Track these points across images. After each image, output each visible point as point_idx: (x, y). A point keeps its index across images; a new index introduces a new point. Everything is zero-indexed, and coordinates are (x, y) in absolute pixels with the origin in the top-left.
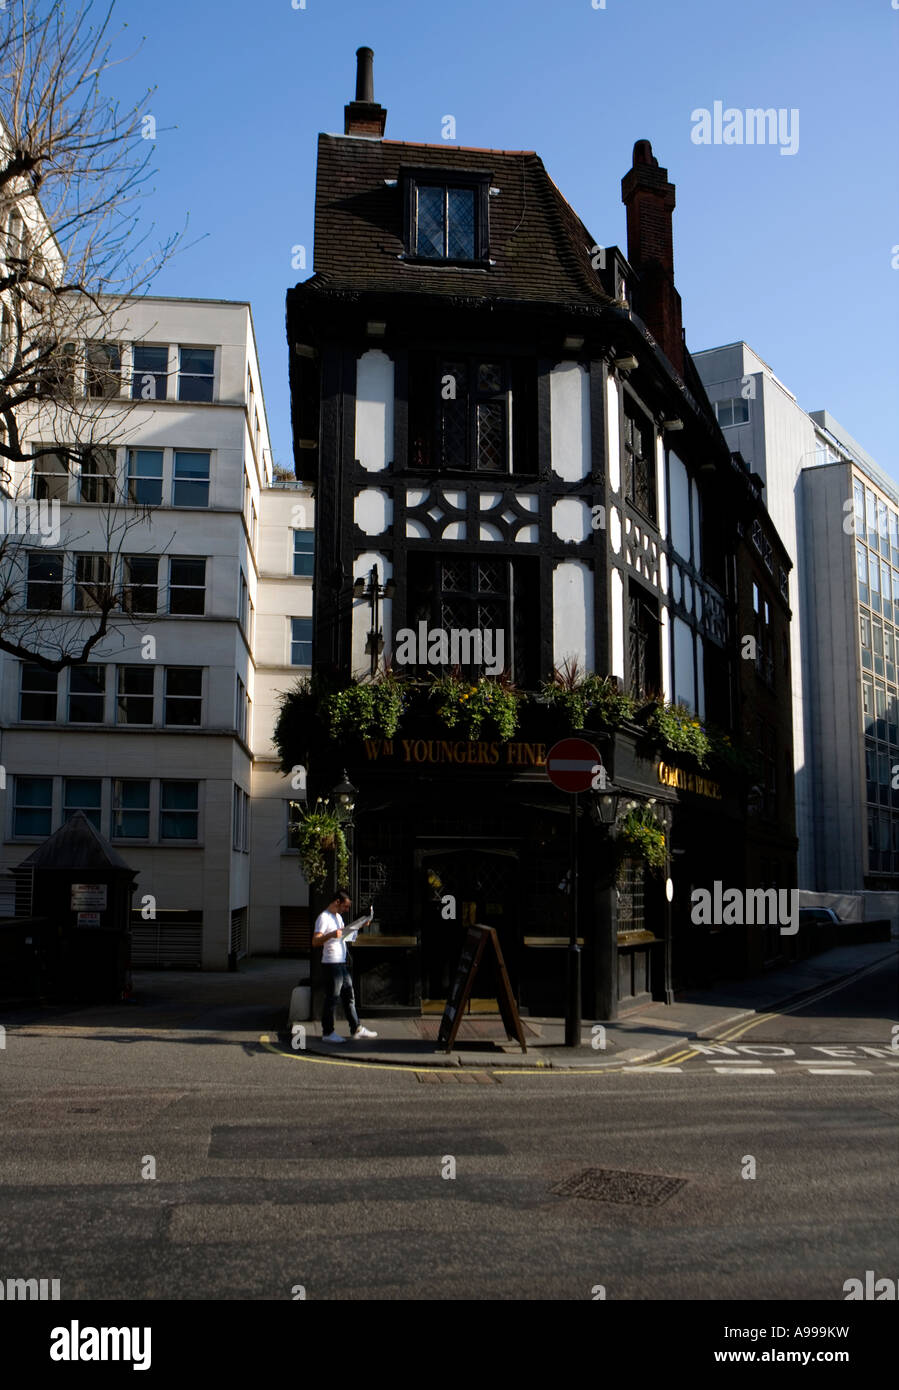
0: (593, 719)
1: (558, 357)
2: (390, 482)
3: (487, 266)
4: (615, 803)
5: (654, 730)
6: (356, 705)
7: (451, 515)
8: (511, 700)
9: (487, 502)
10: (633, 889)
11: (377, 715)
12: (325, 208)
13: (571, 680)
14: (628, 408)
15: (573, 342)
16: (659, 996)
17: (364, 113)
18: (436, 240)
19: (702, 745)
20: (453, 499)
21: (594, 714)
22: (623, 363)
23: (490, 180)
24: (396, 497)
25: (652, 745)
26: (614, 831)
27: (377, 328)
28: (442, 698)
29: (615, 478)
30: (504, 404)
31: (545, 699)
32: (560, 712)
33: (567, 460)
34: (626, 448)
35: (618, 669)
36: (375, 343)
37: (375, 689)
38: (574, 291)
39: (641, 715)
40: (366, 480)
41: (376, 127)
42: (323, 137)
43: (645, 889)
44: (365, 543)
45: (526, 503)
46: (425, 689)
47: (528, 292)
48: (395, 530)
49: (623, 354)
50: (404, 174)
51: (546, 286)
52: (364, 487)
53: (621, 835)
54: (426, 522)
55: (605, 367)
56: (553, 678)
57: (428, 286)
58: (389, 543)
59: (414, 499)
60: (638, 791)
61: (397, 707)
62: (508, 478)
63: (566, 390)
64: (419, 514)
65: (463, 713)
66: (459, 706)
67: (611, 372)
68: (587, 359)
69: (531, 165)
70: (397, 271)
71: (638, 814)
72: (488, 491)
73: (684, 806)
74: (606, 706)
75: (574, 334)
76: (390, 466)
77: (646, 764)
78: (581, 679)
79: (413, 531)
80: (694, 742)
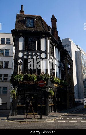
0: (45, 78)
1: (42, 37)
2: (23, 51)
3: (34, 28)
4: (48, 88)
5: (53, 80)
6: (18, 77)
7: (30, 55)
8: (36, 76)
9: (34, 54)
10: (52, 99)
11: (20, 78)
12: (17, 21)
13: (43, 74)
14: (50, 43)
15: (44, 36)
16: (55, 112)
17: (22, 11)
18: (29, 25)
19: (60, 81)
20: (30, 53)
21: (46, 78)
22: (49, 38)
23: (35, 18)
24: (23, 53)
25: (53, 82)
26: (48, 92)
27: (21, 34)
28: (28, 76)
29: (48, 51)
30: (36, 42)
31: (40, 76)
32: (41, 78)
33: (43, 49)
34: (50, 47)
35: (49, 72)
36: (21, 36)
37: (20, 75)
38: (44, 30)
39: (52, 78)
40: (20, 51)
41: (23, 13)
42: (17, 14)
43: (53, 99)
44: (20, 58)
45: (38, 54)
46: (26, 75)
47: (39, 30)
48: (23, 57)
49: (49, 37)
50: (25, 18)
51: (41, 29)
52: (20, 52)
53: (49, 92)
54: (27, 56)
55: (47, 38)
56: (41, 74)
57: (28, 30)
58: (22, 58)
59: (25, 53)
60: (51, 87)
61: (23, 77)
62: (36, 51)
63: (43, 41)
64: (26, 55)
65: (30, 78)
66: (30, 77)
67: (48, 39)
68: (45, 37)
69: (40, 17)
70: (24, 28)
71: (51, 90)
72: (34, 52)
73: (58, 89)
74: (47, 77)
75: (44, 35)
76: (23, 50)
77: (53, 84)
78: (44, 74)
79: (25, 57)
80: (58, 81)
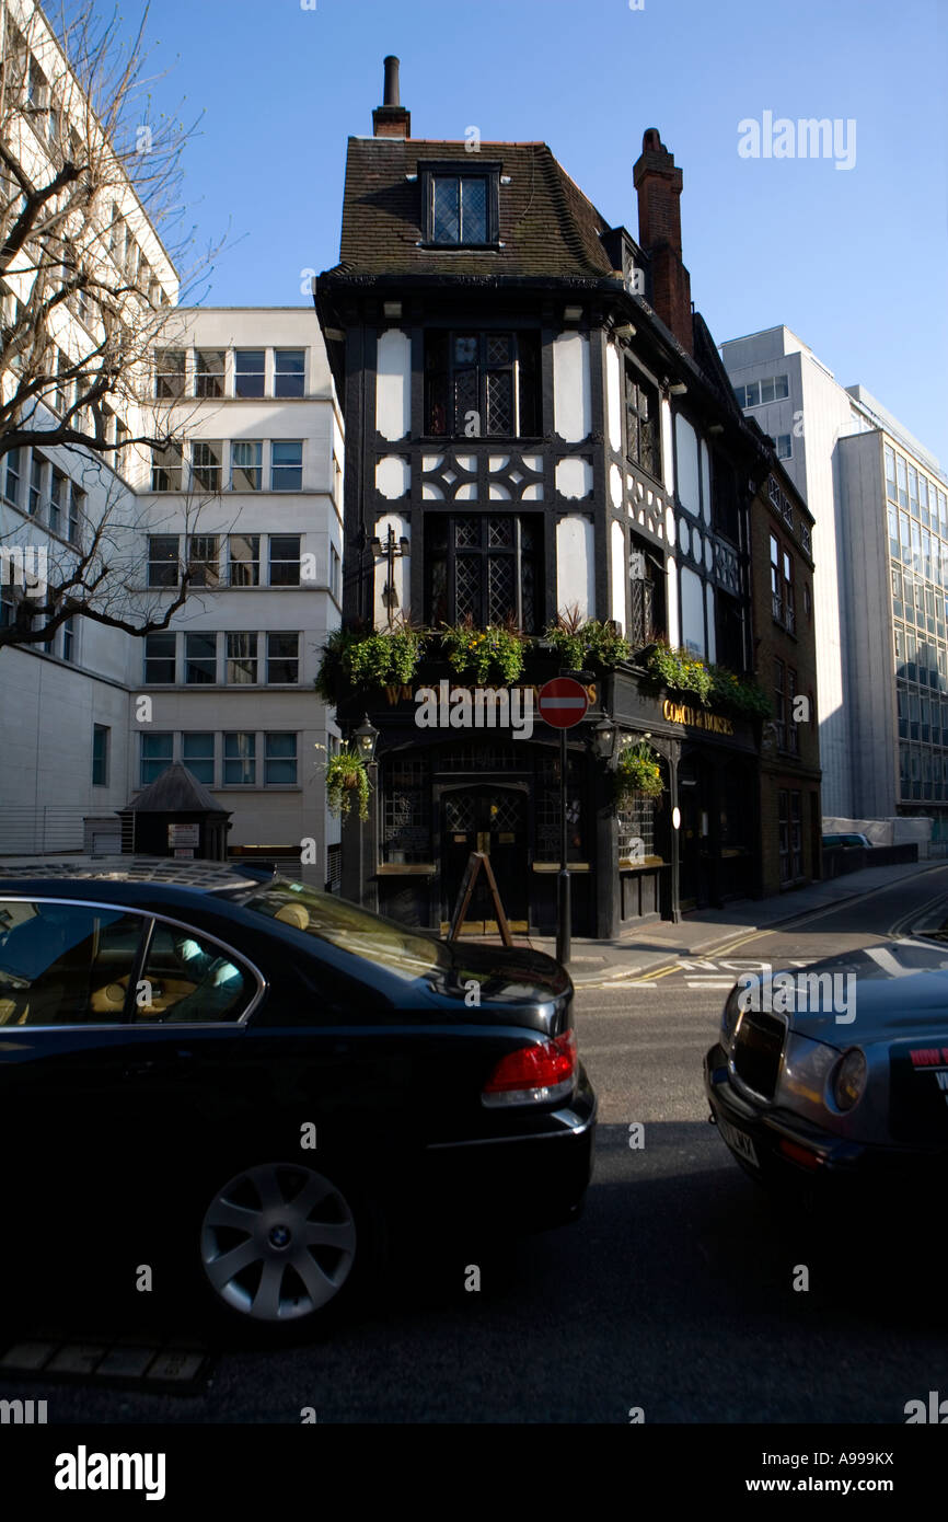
0: (591, 662)
1: (561, 327)
2: (408, 450)
3: (497, 248)
4: (614, 739)
5: (654, 670)
6: (375, 654)
7: (463, 478)
8: (516, 645)
9: (496, 464)
10: (641, 818)
11: (394, 664)
12: (352, 203)
13: (574, 624)
14: (630, 371)
15: (573, 313)
16: (667, 915)
17: (390, 116)
18: (451, 227)
19: (705, 683)
20: (465, 463)
21: (593, 654)
22: (621, 331)
23: (500, 168)
24: (413, 463)
25: (652, 685)
26: (614, 763)
27: (393, 309)
28: (452, 646)
29: (615, 437)
30: (511, 373)
31: (549, 643)
32: (560, 656)
33: (569, 422)
34: (628, 411)
35: (619, 613)
36: (393, 323)
37: (393, 639)
38: (576, 266)
39: (642, 657)
40: (385, 449)
41: (401, 127)
42: (352, 140)
43: (655, 817)
44: (385, 506)
45: (531, 463)
46: (437, 638)
47: (533, 268)
48: (412, 493)
49: (620, 322)
50: (422, 168)
51: (552, 263)
52: (385, 455)
53: (621, 770)
54: (441, 485)
55: (604, 335)
56: (557, 624)
57: (441, 269)
58: (407, 505)
59: (430, 464)
60: (638, 726)
61: (412, 655)
62: (516, 441)
63: (567, 358)
64: (434, 478)
65: (471, 657)
66: (468, 652)
67: (611, 339)
68: (586, 328)
69: (540, 156)
70: (415, 258)
71: (635, 750)
72: (497, 454)
73: (694, 741)
74: (604, 649)
75: (574, 303)
76: (408, 435)
77: (650, 702)
78: (580, 626)
79: (429, 494)
80: (696, 681)
